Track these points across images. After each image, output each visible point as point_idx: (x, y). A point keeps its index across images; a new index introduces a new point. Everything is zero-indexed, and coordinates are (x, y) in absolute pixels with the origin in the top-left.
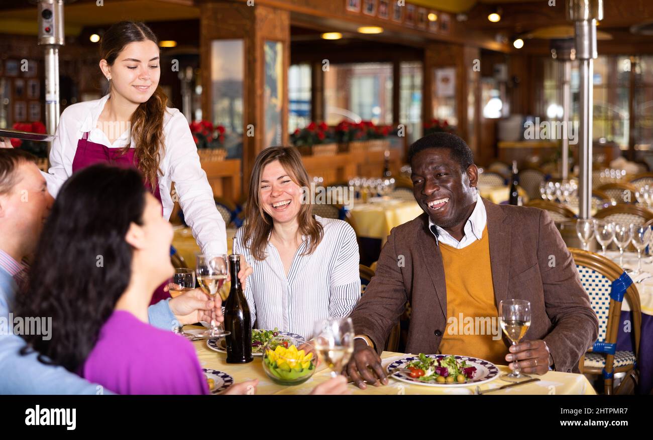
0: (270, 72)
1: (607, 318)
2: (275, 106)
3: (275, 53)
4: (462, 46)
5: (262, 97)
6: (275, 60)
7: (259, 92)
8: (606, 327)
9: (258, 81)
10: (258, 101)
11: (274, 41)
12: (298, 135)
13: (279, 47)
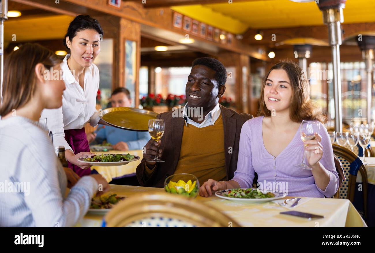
0: (128, 59)
1: (347, 186)
2: (131, 80)
3: (132, 48)
4: (239, 54)
5: (124, 73)
6: (131, 52)
7: (121, 71)
8: (347, 192)
9: (121, 64)
10: (121, 76)
11: (132, 40)
12: (145, 100)
13: (134, 44)
